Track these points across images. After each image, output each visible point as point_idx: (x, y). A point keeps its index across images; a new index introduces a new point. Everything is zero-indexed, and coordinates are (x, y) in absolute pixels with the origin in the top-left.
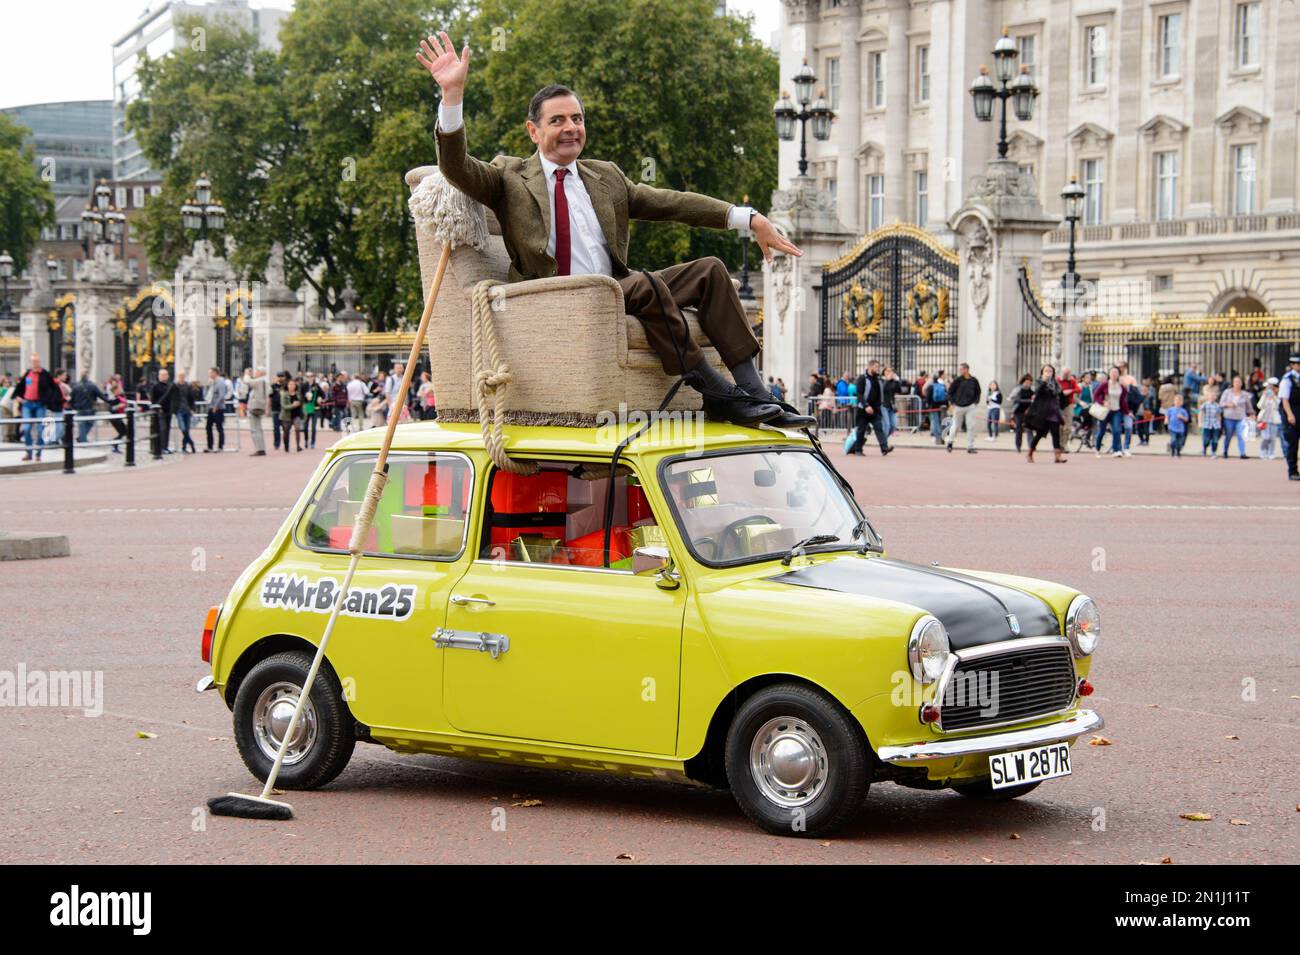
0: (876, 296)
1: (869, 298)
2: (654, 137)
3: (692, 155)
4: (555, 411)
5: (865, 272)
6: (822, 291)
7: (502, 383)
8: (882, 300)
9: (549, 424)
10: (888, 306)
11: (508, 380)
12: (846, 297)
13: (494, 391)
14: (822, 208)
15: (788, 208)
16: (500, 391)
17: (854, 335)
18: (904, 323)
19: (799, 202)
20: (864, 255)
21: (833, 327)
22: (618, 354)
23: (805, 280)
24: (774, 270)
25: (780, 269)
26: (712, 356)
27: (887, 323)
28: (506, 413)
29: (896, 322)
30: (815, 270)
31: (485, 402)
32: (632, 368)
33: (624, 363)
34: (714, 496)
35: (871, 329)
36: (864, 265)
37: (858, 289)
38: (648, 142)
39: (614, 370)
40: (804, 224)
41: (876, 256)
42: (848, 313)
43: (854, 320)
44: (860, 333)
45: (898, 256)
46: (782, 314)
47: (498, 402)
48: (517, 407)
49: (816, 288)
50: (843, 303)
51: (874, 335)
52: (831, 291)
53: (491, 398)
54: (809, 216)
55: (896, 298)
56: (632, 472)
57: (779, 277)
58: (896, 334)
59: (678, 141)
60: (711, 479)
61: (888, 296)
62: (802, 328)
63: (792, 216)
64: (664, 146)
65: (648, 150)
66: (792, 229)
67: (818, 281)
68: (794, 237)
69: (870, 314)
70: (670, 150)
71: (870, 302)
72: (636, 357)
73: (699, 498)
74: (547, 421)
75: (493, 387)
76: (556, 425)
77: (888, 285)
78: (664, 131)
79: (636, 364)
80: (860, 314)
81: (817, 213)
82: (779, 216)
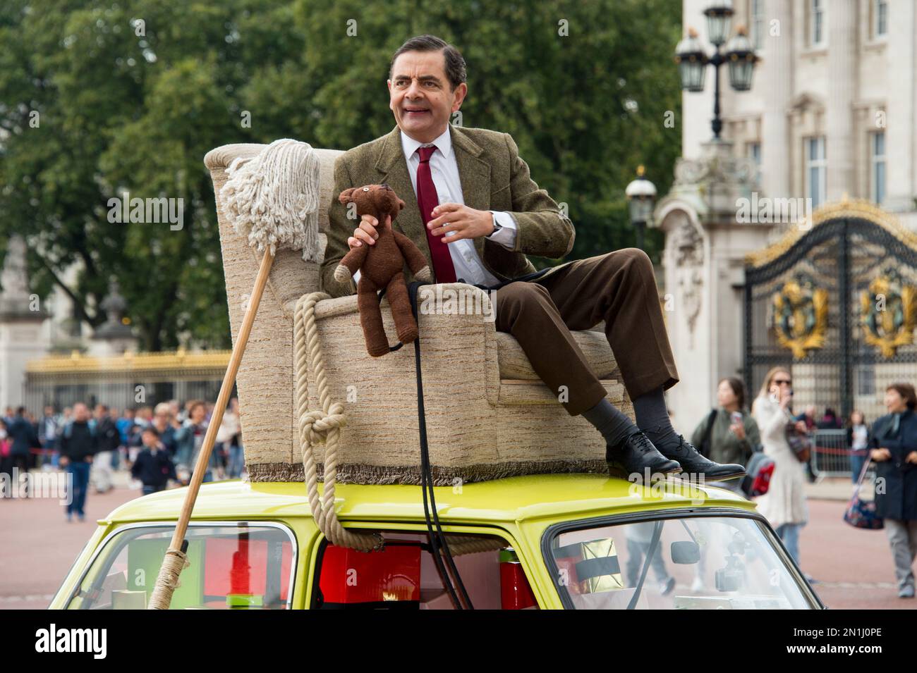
0: (818, 299)
1: (808, 300)
2: (518, 92)
3: (568, 113)
4: (405, 464)
5: (803, 266)
6: (745, 291)
7: (335, 428)
8: (827, 302)
9: (397, 482)
10: (835, 309)
11: (342, 424)
12: (777, 299)
13: (324, 439)
14: (743, 181)
15: (698, 181)
16: (331, 438)
17: (790, 350)
18: (856, 333)
19: (712, 173)
20: (801, 242)
21: (760, 339)
22: (487, 387)
23: (722, 276)
24: (680, 263)
25: (687, 262)
26: (615, 390)
27: (834, 333)
28: (339, 468)
29: (846, 332)
30: (735, 263)
31: (311, 454)
32: (506, 406)
33: (494, 399)
34: (618, 576)
35: (814, 341)
36: (802, 256)
37: (793, 289)
38: (510, 98)
39: (482, 409)
40: (719, 203)
41: (818, 243)
42: (780, 320)
43: (788, 329)
44: (797, 347)
45: (847, 245)
46: (692, 322)
47: (329, 454)
48: (353, 458)
49: (736, 288)
50: (774, 306)
51: (816, 349)
52: (757, 291)
53: (318, 448)
54: (726, 193)
55: (846, 299)
56: (507, 544)
57: (686, 273)
58: (847, 348)
59: (550, 95)
60: (613, 554)
61: (834, 297)
62: (720, 342)
63: (703, 192)
64: (531, 102)
65: (511, 108)
66: (703, 210)
67: (739, 277)
68: (706, 220)
69: (810, 321)
70: (539, 108)
71: (809, 306)
72: (510, 390)
73: (596, 579)
74: (394, 477)
75: (322, 434)
76: (407, 484)
77: (834, 282)
78: (532, 83)
79: (510, 400)
80: (797, 321)
81: (737, 188)
82: (686, 192)
